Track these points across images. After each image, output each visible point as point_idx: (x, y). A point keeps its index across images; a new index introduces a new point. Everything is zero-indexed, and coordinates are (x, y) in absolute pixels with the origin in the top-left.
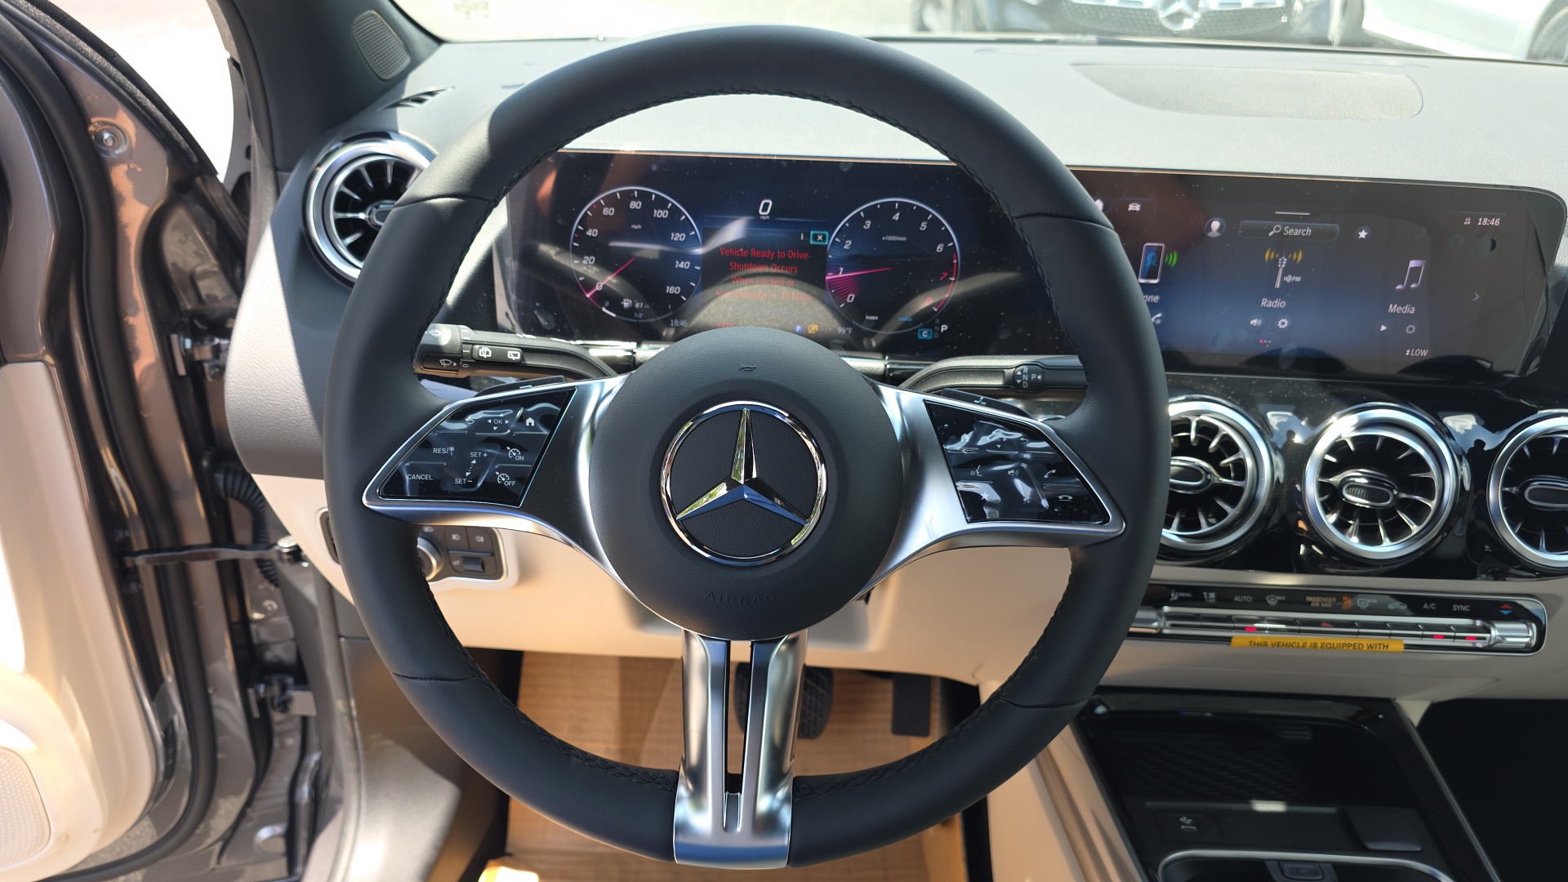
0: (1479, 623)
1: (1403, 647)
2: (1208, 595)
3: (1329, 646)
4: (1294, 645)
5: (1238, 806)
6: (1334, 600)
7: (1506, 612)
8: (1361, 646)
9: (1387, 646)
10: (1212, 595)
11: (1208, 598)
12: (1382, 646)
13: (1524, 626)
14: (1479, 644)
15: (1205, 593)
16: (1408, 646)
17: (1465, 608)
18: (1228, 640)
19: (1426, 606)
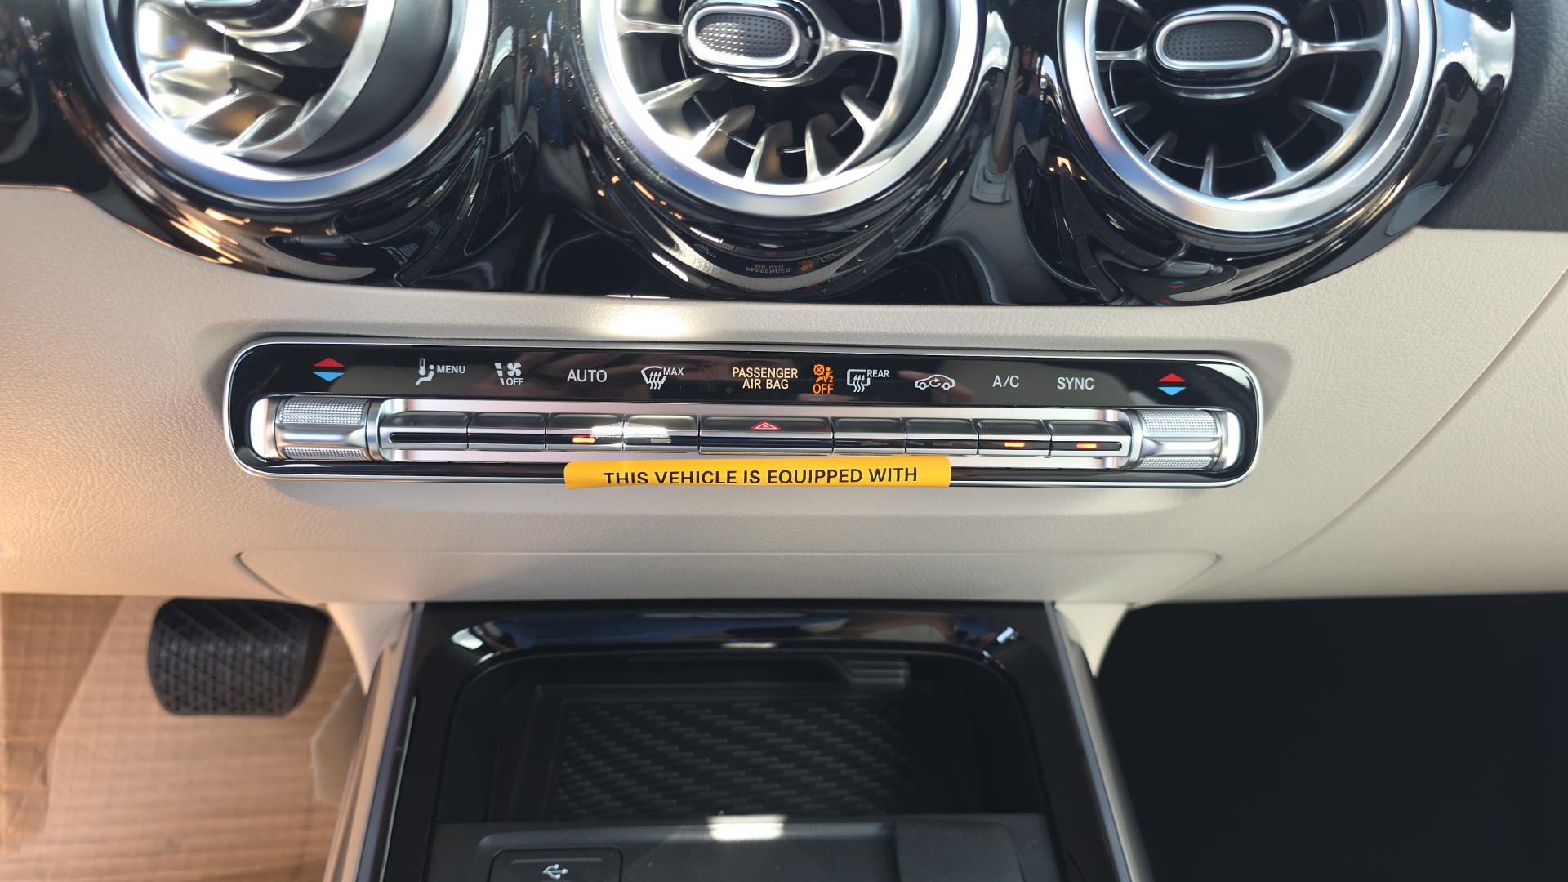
0: (1112, 416)
1: (946, 477)
2: (505, 371)
3: (785, 477)
4: (708, 477)
5: (679, 835)
6: (795, 373)
7: (1172, 391)
8: (856, 476)
9: (915, 474)
10: (515, 368)
11: (506, 376)
12: (902, 473)
13: (1209, 418)
14: (1110, 464)
15: (498, 365)
16: (959, 473)
17: (1083, 383)
18: (554, 472)
19: (997, 382)
